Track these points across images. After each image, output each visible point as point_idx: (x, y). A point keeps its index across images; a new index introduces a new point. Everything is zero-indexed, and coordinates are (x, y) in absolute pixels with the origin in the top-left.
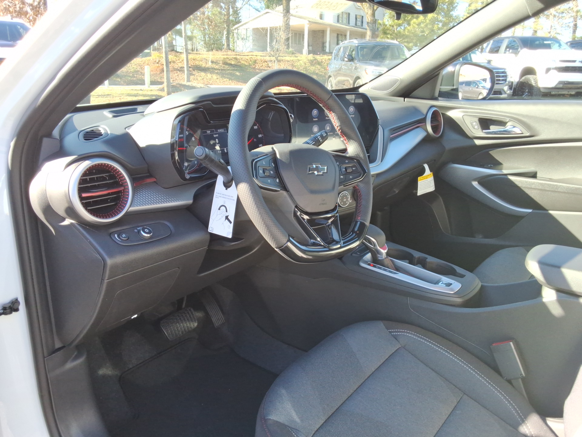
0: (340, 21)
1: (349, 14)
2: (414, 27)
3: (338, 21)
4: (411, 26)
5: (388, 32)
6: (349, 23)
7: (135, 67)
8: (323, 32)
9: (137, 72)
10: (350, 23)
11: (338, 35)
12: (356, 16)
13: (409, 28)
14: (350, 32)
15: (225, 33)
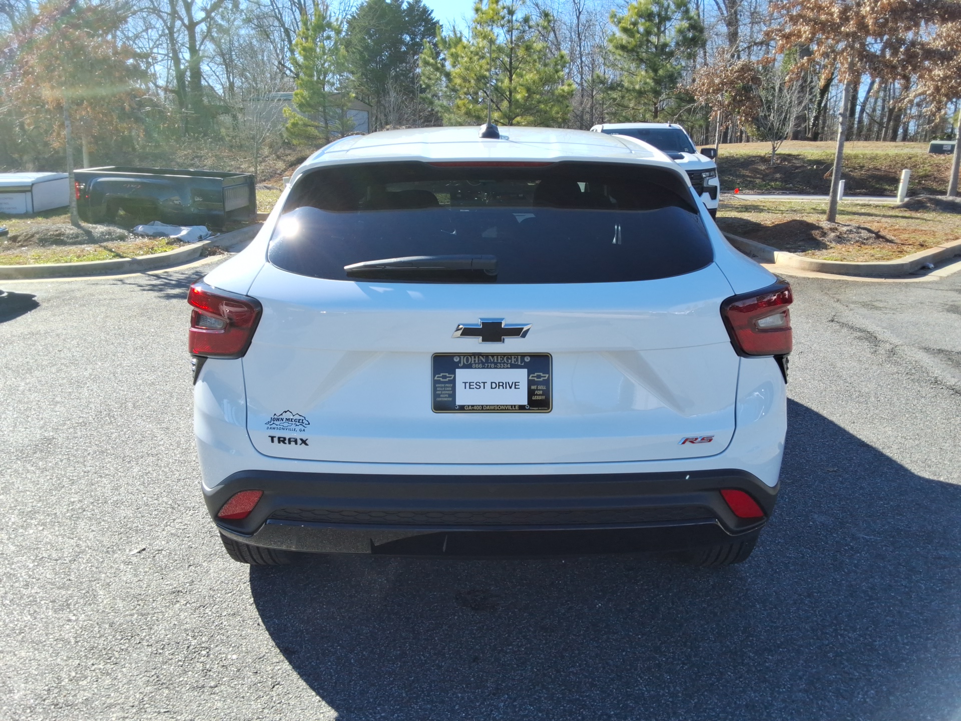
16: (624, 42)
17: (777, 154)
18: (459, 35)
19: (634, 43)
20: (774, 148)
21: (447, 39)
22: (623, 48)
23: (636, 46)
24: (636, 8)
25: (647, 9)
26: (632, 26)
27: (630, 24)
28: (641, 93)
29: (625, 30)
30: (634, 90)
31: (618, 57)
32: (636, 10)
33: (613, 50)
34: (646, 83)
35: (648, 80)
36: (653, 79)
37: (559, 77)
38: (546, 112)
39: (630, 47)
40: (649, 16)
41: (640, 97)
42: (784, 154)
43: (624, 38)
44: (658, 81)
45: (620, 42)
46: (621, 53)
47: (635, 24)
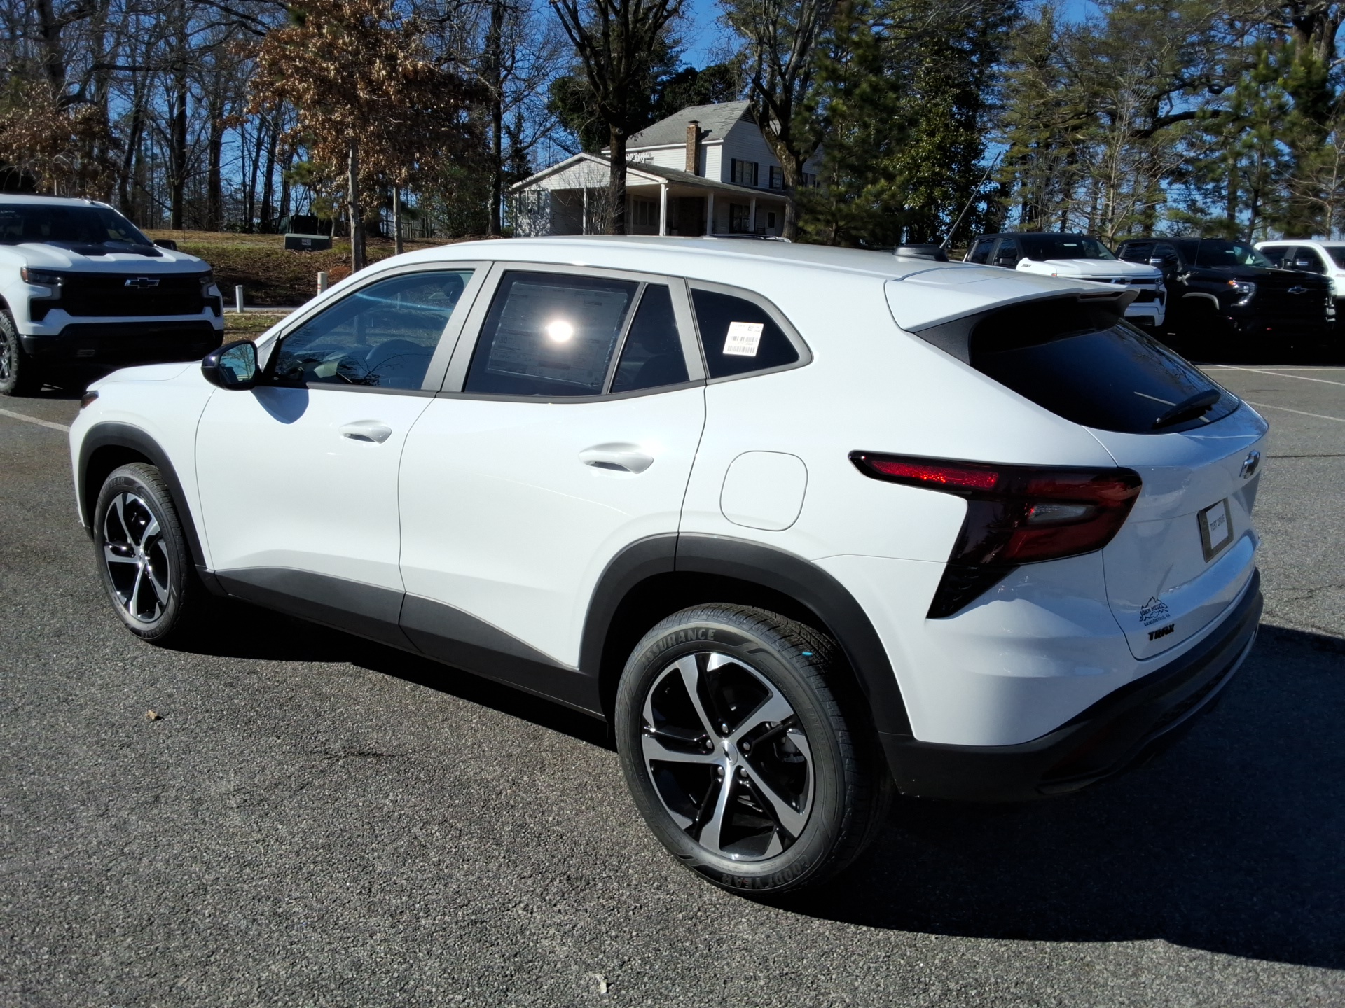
0: (738, 180)
1: (756, 165)
2: (867, 200)
3: (733, 180)
4: (863, 198)
5: (819, 208)
6: (756, 183)
7: (296, 269)
8: (700, 202)
9: (297, 279)
10: (759, 181)
11: (732, 206)
12: (772, 168)
13: (857, 201)
14: (758, 201)
15: (490, 201)
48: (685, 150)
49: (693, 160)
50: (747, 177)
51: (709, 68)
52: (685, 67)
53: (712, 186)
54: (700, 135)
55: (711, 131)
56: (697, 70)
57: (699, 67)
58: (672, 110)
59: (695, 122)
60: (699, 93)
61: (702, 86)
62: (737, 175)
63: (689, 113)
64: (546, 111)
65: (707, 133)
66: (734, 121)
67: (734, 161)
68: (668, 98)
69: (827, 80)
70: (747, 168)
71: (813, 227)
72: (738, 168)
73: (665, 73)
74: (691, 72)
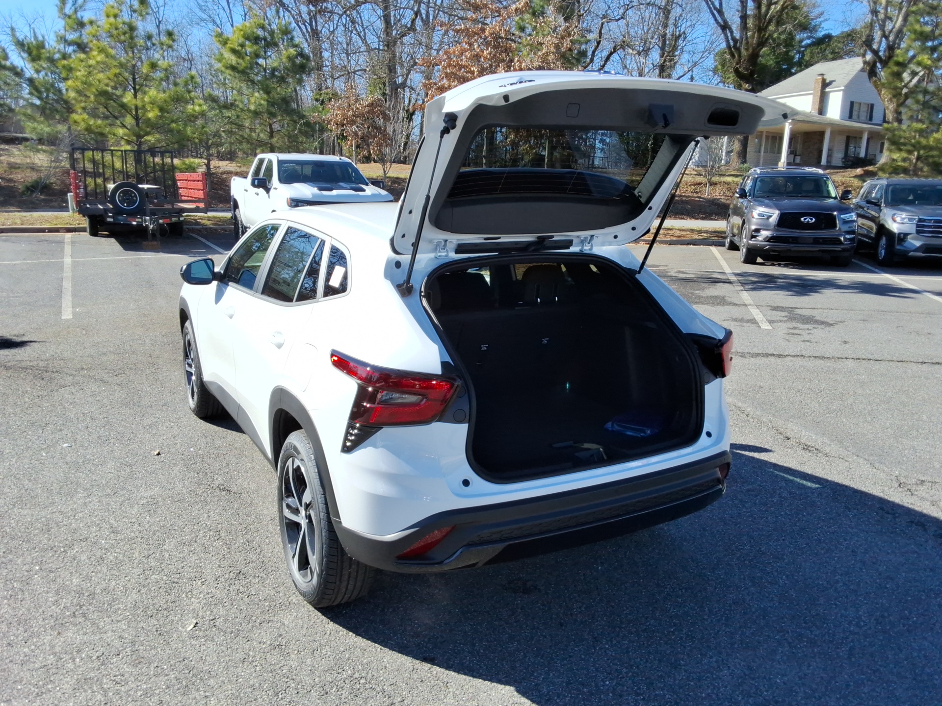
0: (854, 118)
1: (871, 105)
3: (851, 117)
5: (902, 140)
6: (871, 118)
8: (819, 136)
10: (873, 119)
11: (848, 139)
14: (870, 133)
15: (650, 142)
16: (234, 63)
17: (388, 177)
18: (40, 38)
19: (244, 65)
20: (385, 172)
21: (25, 42)
22: (233, 68)
23: (246, 68)
24: (241, 30)
25: (253, 33)
26: (240, 48)
27: (238, 46)
28: (256, 114)
29: (234, 51)
30: (249, 111)
31: (228, 77)
32: (242, 33)
33: (223, 69)
34: (261, 105)
35: (262, 102)
36: (267, 101)
37: (191, 98)
38: (179, 131)
39: (241, 68)
40: (256, 40)
41: (256, 117)
42: (393, 177)
43: (233, 59)
44: (272, 103)
45: (230, 62)
46: (232, 73)
47: (242, 46)
48: (811, 96)
49: (818, 103)
50: (864, 116)
51: (843, 33)
52: (823, 33)
53: (832, 124)
54: (825, 84)
55: (834, 81)
56: (833, 34)
57: (835, 33)
58: (808, 65)
59: (822, 75)
60: (833, 52)
61: (836, 46)
62: (855, 113)
63: (820, 68)
64: (711, 73)
65: (831, 83)
66: (854, 73)
67: (852, 103)
68: (807, 58)
69: (915, 40)
70: (864, 109)
71: (898, 155)
72: (856, 108)
73: (809, 38)
74: (829, 37)
